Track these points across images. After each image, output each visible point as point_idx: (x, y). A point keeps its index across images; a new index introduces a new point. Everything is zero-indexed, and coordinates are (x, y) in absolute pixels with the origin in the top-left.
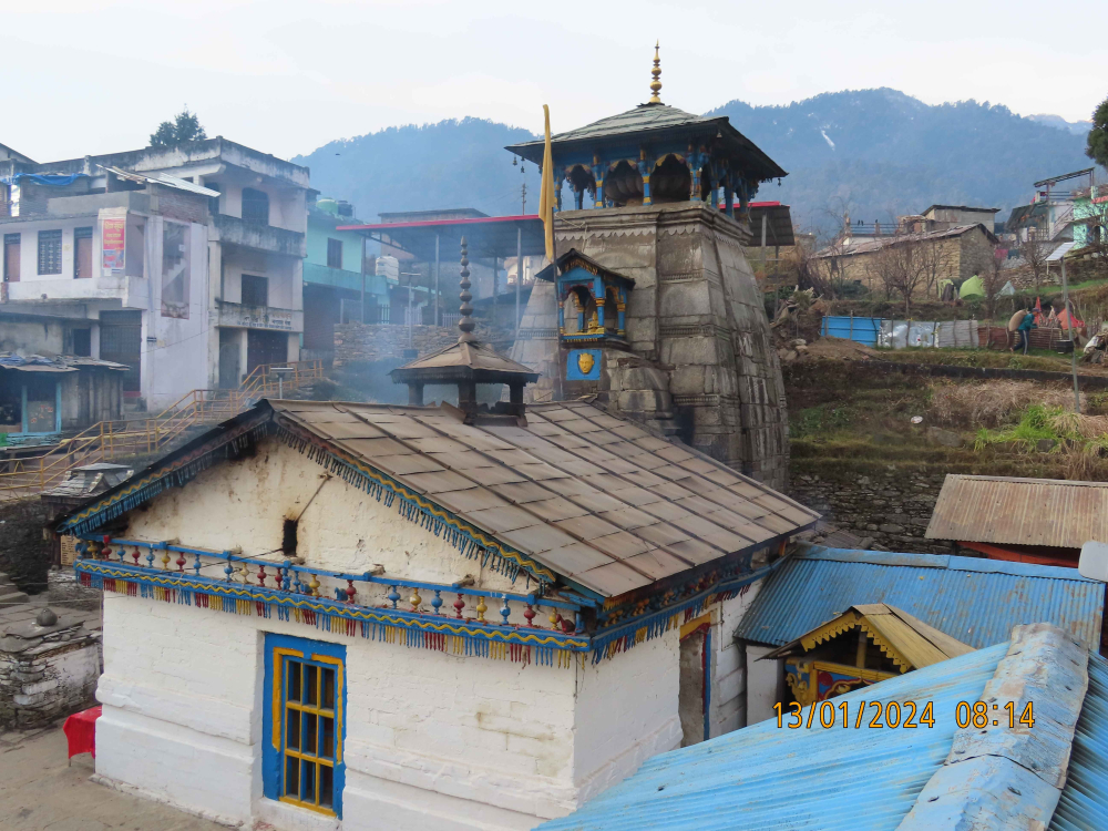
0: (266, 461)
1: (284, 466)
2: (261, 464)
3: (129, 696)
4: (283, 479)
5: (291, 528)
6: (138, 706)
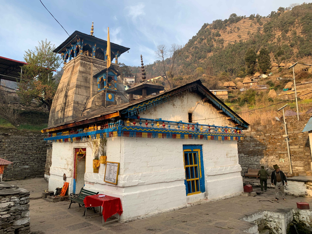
0: (183, 97)
1: (188, 99)
2: (182, 98)
3: (140, 179)
4: (188, 102)
5: (190, 115)
6: (144, 182)
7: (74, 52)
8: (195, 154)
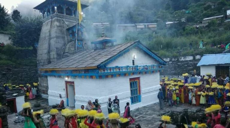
5: (133, 61)
7: (50, 10)
8: (136, 82)
